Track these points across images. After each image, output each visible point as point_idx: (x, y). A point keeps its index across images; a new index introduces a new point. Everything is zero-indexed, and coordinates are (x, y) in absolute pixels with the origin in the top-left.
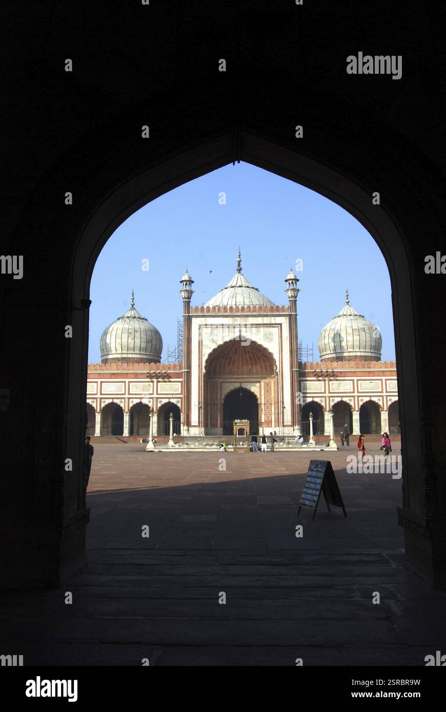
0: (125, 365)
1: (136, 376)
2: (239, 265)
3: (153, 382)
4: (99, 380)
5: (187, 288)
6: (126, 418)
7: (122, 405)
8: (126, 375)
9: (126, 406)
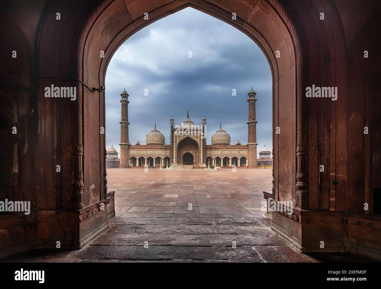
0: (153, 145)
1: (157, 149)
2: (188, 115)
3: (162, 150)
4: (146, 150)
5: (172, 122)
6: (154, 161)
7: (153, 157)
8: (154, 149)
9: (154, 157)
